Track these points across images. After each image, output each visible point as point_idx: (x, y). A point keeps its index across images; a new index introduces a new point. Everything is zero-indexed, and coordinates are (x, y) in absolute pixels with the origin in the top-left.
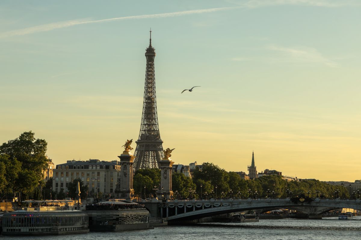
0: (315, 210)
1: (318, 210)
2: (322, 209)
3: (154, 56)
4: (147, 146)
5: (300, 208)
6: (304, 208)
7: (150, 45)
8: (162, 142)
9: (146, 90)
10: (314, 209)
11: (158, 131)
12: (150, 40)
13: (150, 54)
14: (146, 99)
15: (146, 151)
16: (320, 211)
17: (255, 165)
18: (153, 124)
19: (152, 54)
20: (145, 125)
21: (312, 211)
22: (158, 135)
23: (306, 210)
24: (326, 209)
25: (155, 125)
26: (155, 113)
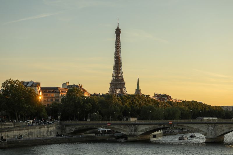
0: (136, 130)
1: (139, 130)
2: (145, 128)
3: (120, 33)
4: (116, 85)
5: (118, 127)
6: (122, 126)
7: (118, 27)
8: (125, 83)
9: (116, 53)
10: (134, 129)
11: (122, 77)
12: (118, 24)
13: (118, 32)
14: (116, 58)
15: (115, 88)
16: (141, 131)
17: (140, 88)
18: (120, 73)
19: (119, 32)
20: (115, 73)
21: (132, 131)
22: (122, 79)
23: (125, 130)
24: (150, 128)
25: (121, 73)
26: (121, 66)
